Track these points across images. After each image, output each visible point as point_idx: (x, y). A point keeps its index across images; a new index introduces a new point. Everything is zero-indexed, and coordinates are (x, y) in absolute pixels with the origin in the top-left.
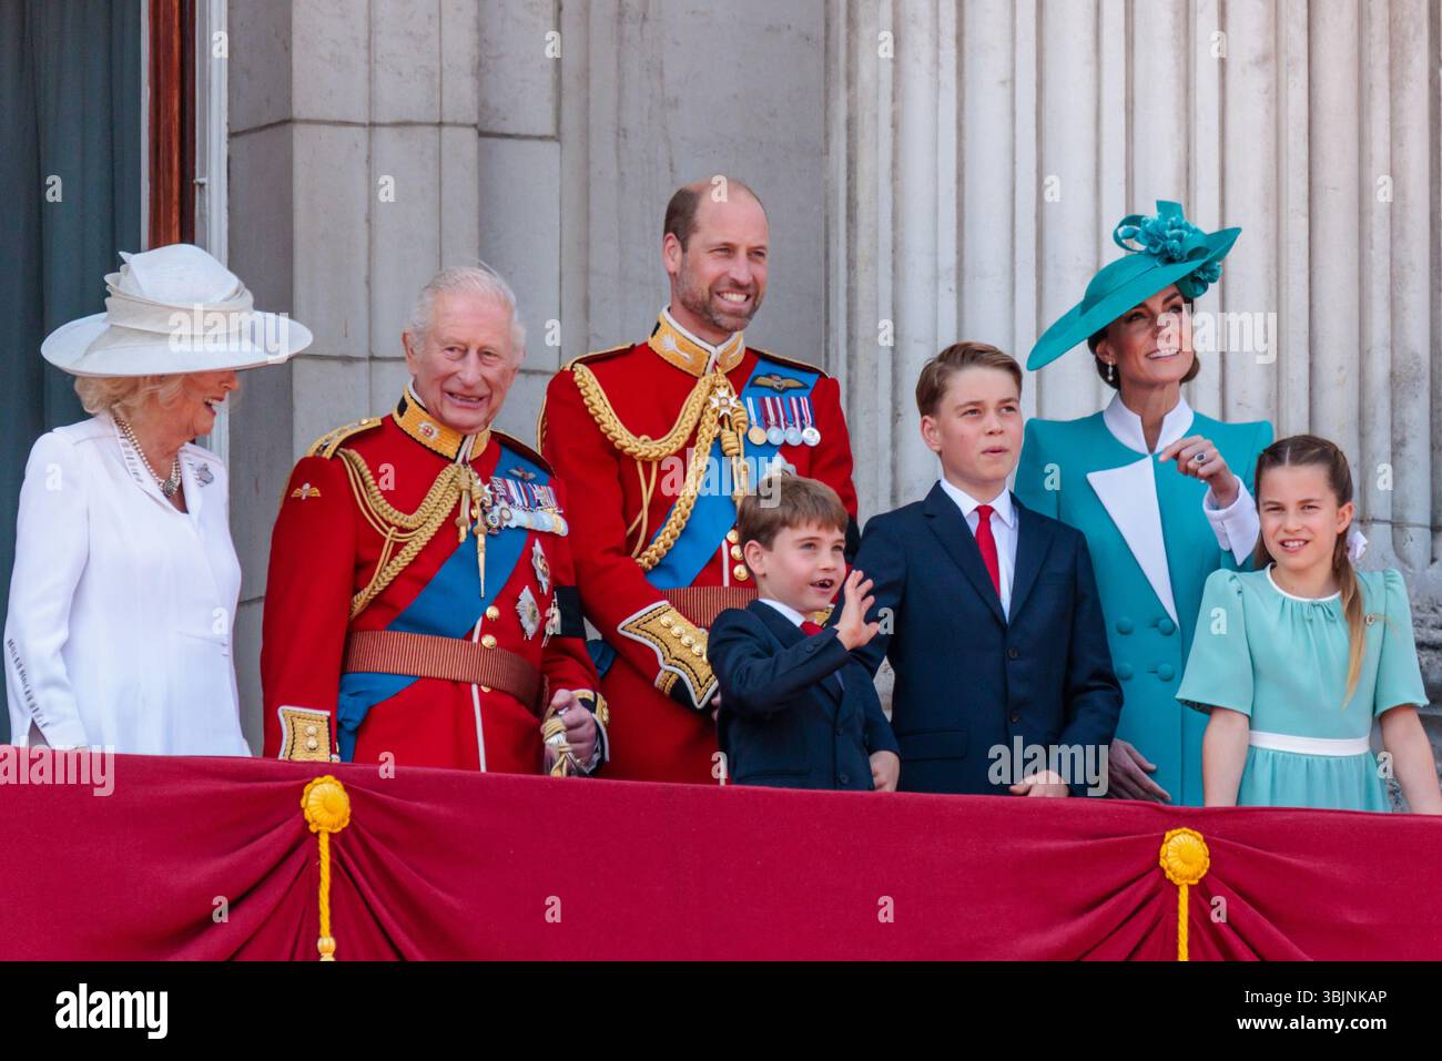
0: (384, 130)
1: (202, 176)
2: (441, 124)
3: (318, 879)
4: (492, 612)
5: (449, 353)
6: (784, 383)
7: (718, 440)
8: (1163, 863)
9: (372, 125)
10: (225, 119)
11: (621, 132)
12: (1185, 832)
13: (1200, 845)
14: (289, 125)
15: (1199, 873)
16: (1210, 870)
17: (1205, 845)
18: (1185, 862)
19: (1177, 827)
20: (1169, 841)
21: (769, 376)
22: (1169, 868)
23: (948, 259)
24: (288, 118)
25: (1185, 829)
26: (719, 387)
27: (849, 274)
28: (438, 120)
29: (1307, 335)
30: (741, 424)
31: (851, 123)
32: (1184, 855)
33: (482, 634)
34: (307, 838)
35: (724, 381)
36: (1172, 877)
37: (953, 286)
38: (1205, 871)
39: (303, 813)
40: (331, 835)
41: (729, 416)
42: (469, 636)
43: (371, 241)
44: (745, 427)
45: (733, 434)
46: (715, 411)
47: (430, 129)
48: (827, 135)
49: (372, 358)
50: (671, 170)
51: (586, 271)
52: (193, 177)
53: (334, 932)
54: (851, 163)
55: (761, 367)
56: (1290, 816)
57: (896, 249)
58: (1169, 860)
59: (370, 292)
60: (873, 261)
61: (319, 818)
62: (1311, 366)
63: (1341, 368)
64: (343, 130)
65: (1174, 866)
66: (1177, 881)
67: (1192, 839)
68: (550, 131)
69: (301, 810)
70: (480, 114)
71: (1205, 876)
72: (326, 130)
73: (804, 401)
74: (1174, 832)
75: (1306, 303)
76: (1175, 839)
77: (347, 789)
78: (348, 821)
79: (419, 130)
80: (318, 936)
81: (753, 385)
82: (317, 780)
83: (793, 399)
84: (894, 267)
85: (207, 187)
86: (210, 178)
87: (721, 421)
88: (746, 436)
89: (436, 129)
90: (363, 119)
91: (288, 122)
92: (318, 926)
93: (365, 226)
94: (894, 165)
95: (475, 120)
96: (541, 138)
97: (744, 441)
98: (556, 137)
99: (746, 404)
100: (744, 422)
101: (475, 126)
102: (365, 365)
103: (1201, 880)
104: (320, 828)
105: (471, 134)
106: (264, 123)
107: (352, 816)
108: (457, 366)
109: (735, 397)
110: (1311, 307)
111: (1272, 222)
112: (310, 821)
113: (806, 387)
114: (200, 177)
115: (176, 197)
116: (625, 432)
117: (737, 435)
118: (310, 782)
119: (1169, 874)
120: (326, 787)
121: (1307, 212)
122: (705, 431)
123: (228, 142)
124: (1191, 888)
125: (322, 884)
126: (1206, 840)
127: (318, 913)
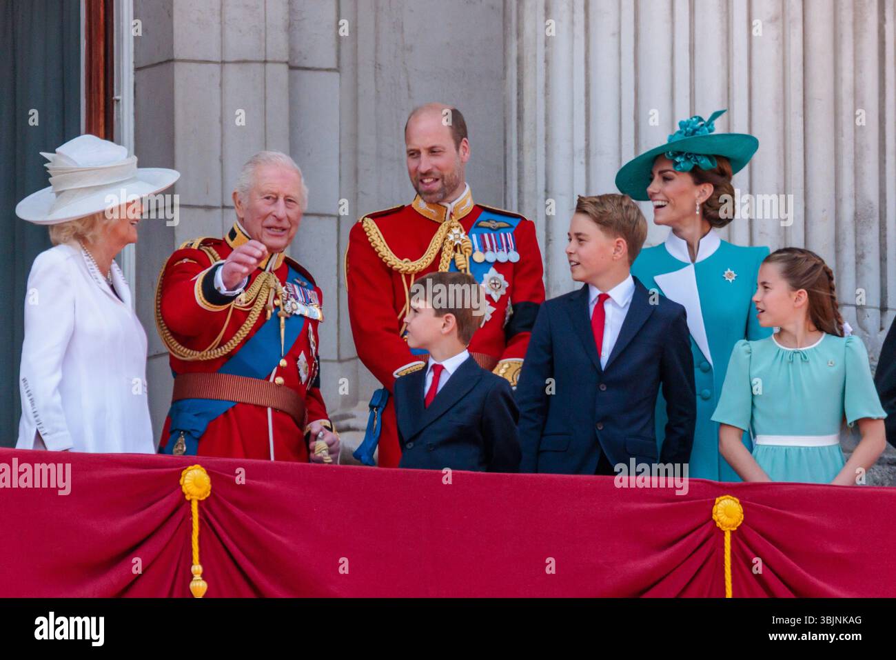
0: (231, 65)
1: (118, 95)
2: (265, 62)
3: (191, 529)
4: (283, 363)
5: (266, 200)
6: (497, 225)
7: (453, 260)
8: (715, 517)
9: (223, 62)
10: (132, 60)
11: (378, 66)
12: (728, 498)
13: (737, 506)
14: (172, 63)
15: (737, 523)
16: (743, 522)
17: (740, 506)
18: (728, 517)
19: (723, 495)
20: (718, 504)
21: (488, 221)
22: (718, 520)
23: (580, 143)
24: (171, 58)
25: (728, 496)
26: (453, 227)
27: (519, 153)
28: (263, 59)
29: (803, 190)
30: (467, 250)
31: (519, 60)
32: (728, 512)
33: (276, 376)
34: (183, 503)
35: (457, 223)
36: (721, 526)
37: (584, 160)
38: (740, 522)
39: (181, 489)
40: (200, 502)
41: (460, 245)
42: (268, 378)
43: (222, 135)
44: (470, 251)
45: (463, 256)
46: (451, 242)
47: (258, 65)
48: (505, 68)
49: (224, 207)
50: (409, 90)
51: (356, 152)
52: (113, 96)
53: (201, 562)
54: (520, 84)
55: (484, 215)
56: (793, 488)
57: (547, 138)
58: (719, 515)
59: (222, 165)
60: (534, 146)
61: (191, 492)
62: (806, 209)
63: (824, 211)
64: (204, 66)
65: (721, 519)
66: (723, 529)
67: (732, 502)
68: (334, 66)
69: (180, 487)
70: (290, 56)
71: (741, 525)
72: (193, 66)
73: (509, 236)
74: (721, 498)
75: (802, 170)
76: (722, 502)
77: (209, 473)
78: (209, 493)
79: (253, 65)
80: (191, 564)
81: (477, 226)
82: (190, 468)
83: (502, 235)
84: (546, 149)
85: (121, 102)
86: (123, 95)
87: (455, 249)
88: (471, 257)
89: (263, 65)
90: (216, 58)
91: (171, 61)
92: (191, 558)
93: (219, 125)
94: (546, 86)
95: (286, 59)
96: (328, 70)
97: (470, 260)
98: (338, 69)
99: (471, 238)
100: (469, 248)
101: (287, 63)
102: (219, 211)
103: (738, 528)
104: (192, 497)
105: (284, 68)
106: (156, 61)
107: (212, 490)
108: (272, 209)
109: (464, 233)
110: (805, 172)
111: (781, 121)
112: (186, 493)
113: (511, 227)
114: (117, 95)
115: (102, 108)
116: (393, 256)
117: (465, 257)
118: (186, 469)
119: (718, 524)
120: (195, 471)
121: (802, 113)
122: (445, 255)
123: (135, 74)
124: (732, 532)
125: (194, 532)
126: (741, 503)
127: (191, 550)
